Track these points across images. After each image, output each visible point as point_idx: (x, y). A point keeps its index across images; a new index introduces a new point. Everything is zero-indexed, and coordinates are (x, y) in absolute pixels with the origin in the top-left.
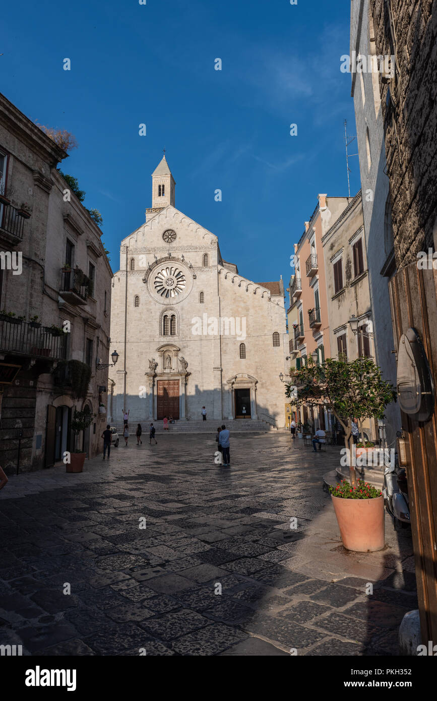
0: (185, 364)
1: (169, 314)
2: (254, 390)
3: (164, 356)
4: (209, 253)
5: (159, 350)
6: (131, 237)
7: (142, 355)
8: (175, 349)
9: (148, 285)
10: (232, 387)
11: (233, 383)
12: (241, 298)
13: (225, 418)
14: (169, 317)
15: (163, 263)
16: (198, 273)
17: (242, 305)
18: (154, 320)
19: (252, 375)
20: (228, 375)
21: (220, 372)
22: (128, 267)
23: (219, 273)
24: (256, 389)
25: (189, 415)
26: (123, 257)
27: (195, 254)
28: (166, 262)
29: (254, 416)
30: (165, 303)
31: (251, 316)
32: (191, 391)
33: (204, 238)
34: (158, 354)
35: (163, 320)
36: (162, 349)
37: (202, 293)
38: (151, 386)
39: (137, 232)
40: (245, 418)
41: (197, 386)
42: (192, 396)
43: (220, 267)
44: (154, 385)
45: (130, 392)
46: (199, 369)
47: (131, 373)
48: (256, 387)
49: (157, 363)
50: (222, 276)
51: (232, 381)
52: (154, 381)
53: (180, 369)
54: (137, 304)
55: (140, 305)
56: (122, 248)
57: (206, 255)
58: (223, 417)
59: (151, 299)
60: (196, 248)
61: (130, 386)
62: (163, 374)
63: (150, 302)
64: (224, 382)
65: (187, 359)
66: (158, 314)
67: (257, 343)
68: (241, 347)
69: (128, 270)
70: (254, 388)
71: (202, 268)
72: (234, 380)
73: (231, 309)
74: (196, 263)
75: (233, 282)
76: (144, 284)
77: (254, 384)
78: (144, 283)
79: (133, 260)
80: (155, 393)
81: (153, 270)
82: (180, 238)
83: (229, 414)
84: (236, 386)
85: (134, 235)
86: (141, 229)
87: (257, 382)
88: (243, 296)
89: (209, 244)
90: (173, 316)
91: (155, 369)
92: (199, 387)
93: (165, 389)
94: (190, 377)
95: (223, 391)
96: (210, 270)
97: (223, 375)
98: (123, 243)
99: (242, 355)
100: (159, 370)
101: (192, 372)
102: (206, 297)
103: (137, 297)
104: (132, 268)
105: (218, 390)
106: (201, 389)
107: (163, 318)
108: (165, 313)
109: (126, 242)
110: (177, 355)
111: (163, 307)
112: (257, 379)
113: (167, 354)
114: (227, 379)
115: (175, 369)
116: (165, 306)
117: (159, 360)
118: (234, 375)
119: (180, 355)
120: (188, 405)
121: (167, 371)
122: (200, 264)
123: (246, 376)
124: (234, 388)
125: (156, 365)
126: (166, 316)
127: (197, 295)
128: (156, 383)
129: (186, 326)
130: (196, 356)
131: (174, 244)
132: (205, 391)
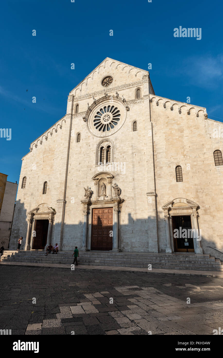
0: (119, 192)
1: (105, 145)
2: (195, 216)
3: (99, 184)
4: (141, 87)
5: (95, 178)
6: (77, 88)
7: (80, 184)
8: (109, 176)
9: (89, 124)
10: (169, 214)
11: (170, 210)
12: (174, 120)
13: (162, 250)
14: (105, 148)
15: (101, 103)
16: (131, 106)
17: (176, 127)
18: (92, 152)
19: (192, 200)
20: (164, 200)
21: (154, 197)
22: (74, 111)
23: (151, 101)
24: (198, 217)
25: (122, 246)
26: (69, 104)
27: (128, 90)
28: (104, 102)
29: (198, 250)
30: (102, 136)
31: (187, 136)
32: (124, 221)
33: (136, 75)
34: (94, 182)
35: (99, 151)
36: (97, 178)
37: (135, 122)
38: (86, 214)
39: (81, 84)
40: (187, 252)
41: (129, 215)
42: (125, 225)
43: (151, 96)
44: (88, 213)
45: (68, 221)
46: (132, 195)
47: (70, 202)
48: (197, 213)
49: (93, 192)
50: (154, 103)
51: (168, 207)
52: (88, 209)
53: (114, 195)
54: (78, 140)
55: (81, 141)
56: (69, 98)
57: (138, 89)
58: (160, 250)
59: (90, 134)
60: (130, 85)
61: (68, 215)
62: (97, 202)
63: (89, 137)
64: (160, 209)
65: (120, 186)
66: (95, 146)
67: (195, 163)
68: (177, 170)
69: (73, 113)
70: (196, 214)
71: (135, 100)
72: (170, 206)
73: (164, 133)
74: (130, 97)
75: (165, 107)
76: (85, 123)
77: (194, 210)
78: (85, 121)
79: (77, 105)
80: (90, 222)
81: (93, 110)
82: (115, 81)
83: (166, 245)
84: (172, 213)
85: (79, 87)
86: (85, 81)
87: (198, 208)
88: (176, 119)
89: (141, 79)
90: (109, 147)
91: (90, 197)
92: (132, 216)
93: (99, 218)
94: (123, 205)
95: (159, 220)
96: (142, 101)
97: (158, 201)
98: (71, 94)
99: (178, 179)
100: (94, 198)
101: (125, 199)
102: (139, 126)
103: (79, 134)
104: (77, 111)
105: (152, 218)
106: (135, 217)
107: (99, 149)
108: (102, 145)
109: (73, 92)
110: (111, 183)
111: (99, 140)
112: (198, 203)
113: (101, 183)
114: (163, 205)
115: (109, 197)
116: (101, 139)
117: (94, 188)
118: (171, 199)
119: (114, 182)
120: (122, 234)
121: (102, 198)
122: (133, 98)
123: (185, 201)
124: (172, 215)
125: (92, 193)
126: (102, 148)
127: (130, 125)
128: (91, 211)
129: (120, 154)
130: (130, 182)
131: (111, 86)
132: (138, 220)
